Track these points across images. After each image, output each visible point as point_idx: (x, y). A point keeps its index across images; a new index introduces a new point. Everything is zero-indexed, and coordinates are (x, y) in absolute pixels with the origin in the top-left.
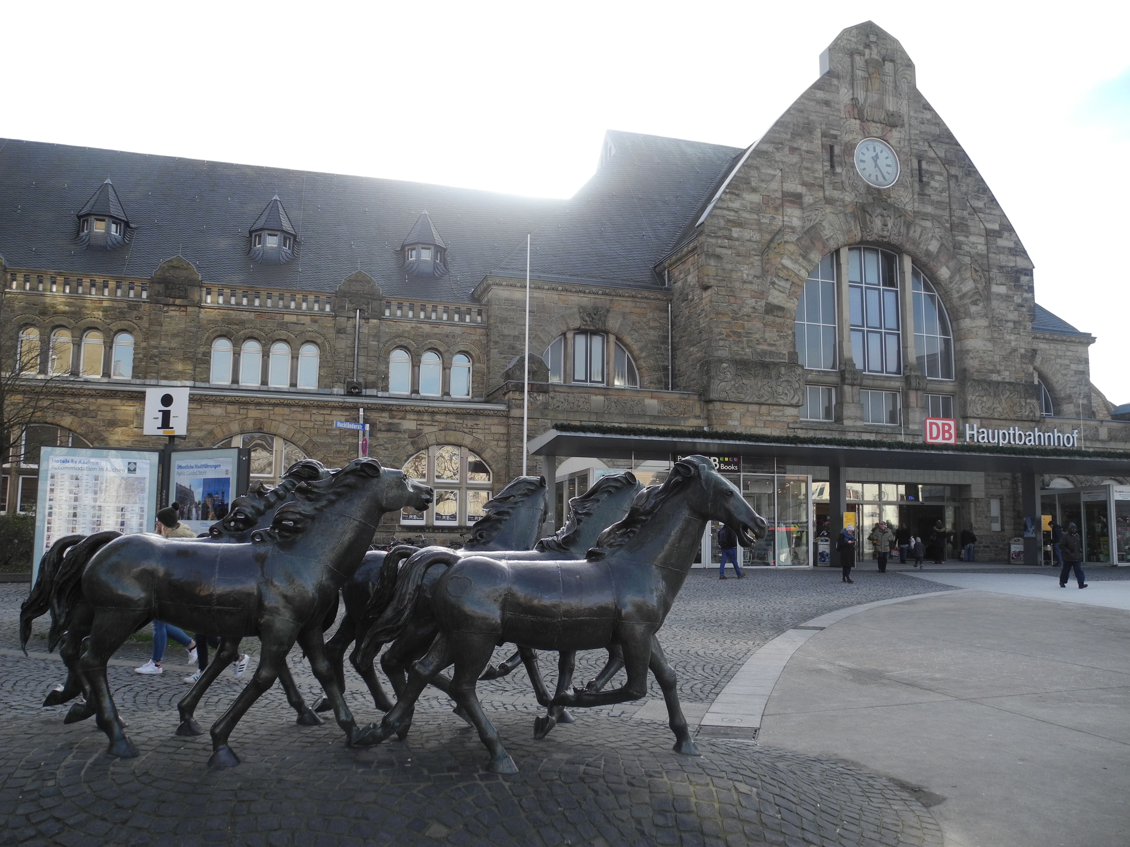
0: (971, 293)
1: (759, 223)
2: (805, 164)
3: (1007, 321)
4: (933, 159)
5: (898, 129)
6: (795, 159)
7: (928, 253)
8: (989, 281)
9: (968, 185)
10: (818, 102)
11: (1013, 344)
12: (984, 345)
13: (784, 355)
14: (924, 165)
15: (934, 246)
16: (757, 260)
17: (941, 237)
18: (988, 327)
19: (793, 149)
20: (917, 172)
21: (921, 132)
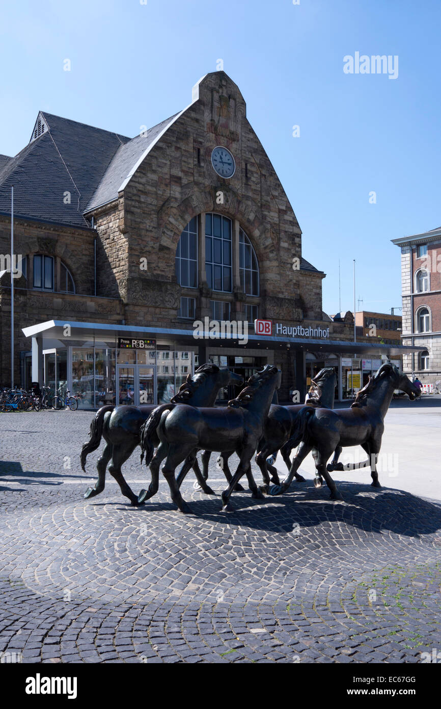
0: (270, 246)
1: (156, 194)
2: (184, 159)
3: (288, 264)
4: (253, 163)
5: (235, 142)
6: (178, 154)
7: (249, 221)
8: (279, 239)
9: (270, 181)
10: (192, 119)
11: (290, 277)
12: (276, 277)
13: (169, 277)
14: (249, 167)
15: (252, 217)
16: (155, 217)
17: (256, 212)
18: (278, 266)
19: (177, 148)
20: (244, 170)
21: (248, 146)
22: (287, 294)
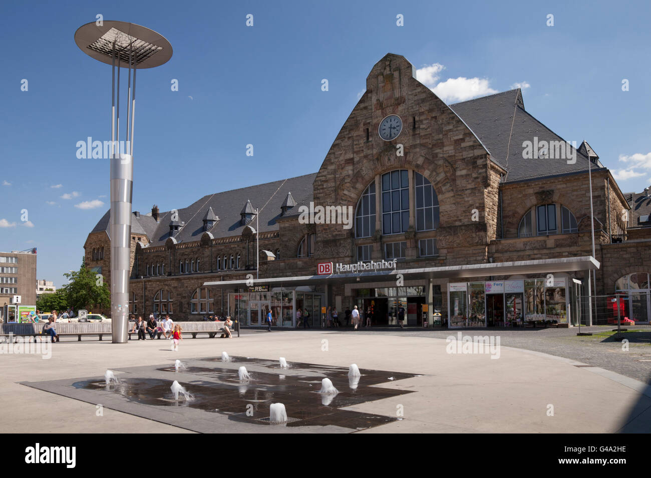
0: (442, 181)
2: (355, 143)
4: (422, 113)
5: (401, 105)
6: (350, 142)
9: (442, 119)
10: (361, 109)
14: (417, 118)
16: (333, 195)
17: (425, 155)
18: (454, 196)
19: (349, 138)
20: (412, 124)
21: (415, 101)
22: (467, 220)
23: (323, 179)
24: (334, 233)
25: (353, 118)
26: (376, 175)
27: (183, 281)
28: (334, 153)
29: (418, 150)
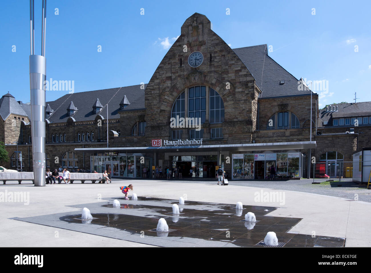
2: (173, 67)
3: (241, 100)
4: (216, 52)
5: (203, 46)
6: (169, 66)
7: (212, 84)
8: (235, 88)
9: (228, 57)
10: (176, 46)
12: (232, 110)
16: (158, 99)
17: (217, 78)
18: (234, 104)
19: (169, 64)
20: (209, 58)
21: (212, 44)
22: (241, 118)
23: (151, 88)
24: (159, 122)
25: (172, 51)
26: (186, 88)
27: (56, 147)
28: (159, 72)
29: (212, 74)
